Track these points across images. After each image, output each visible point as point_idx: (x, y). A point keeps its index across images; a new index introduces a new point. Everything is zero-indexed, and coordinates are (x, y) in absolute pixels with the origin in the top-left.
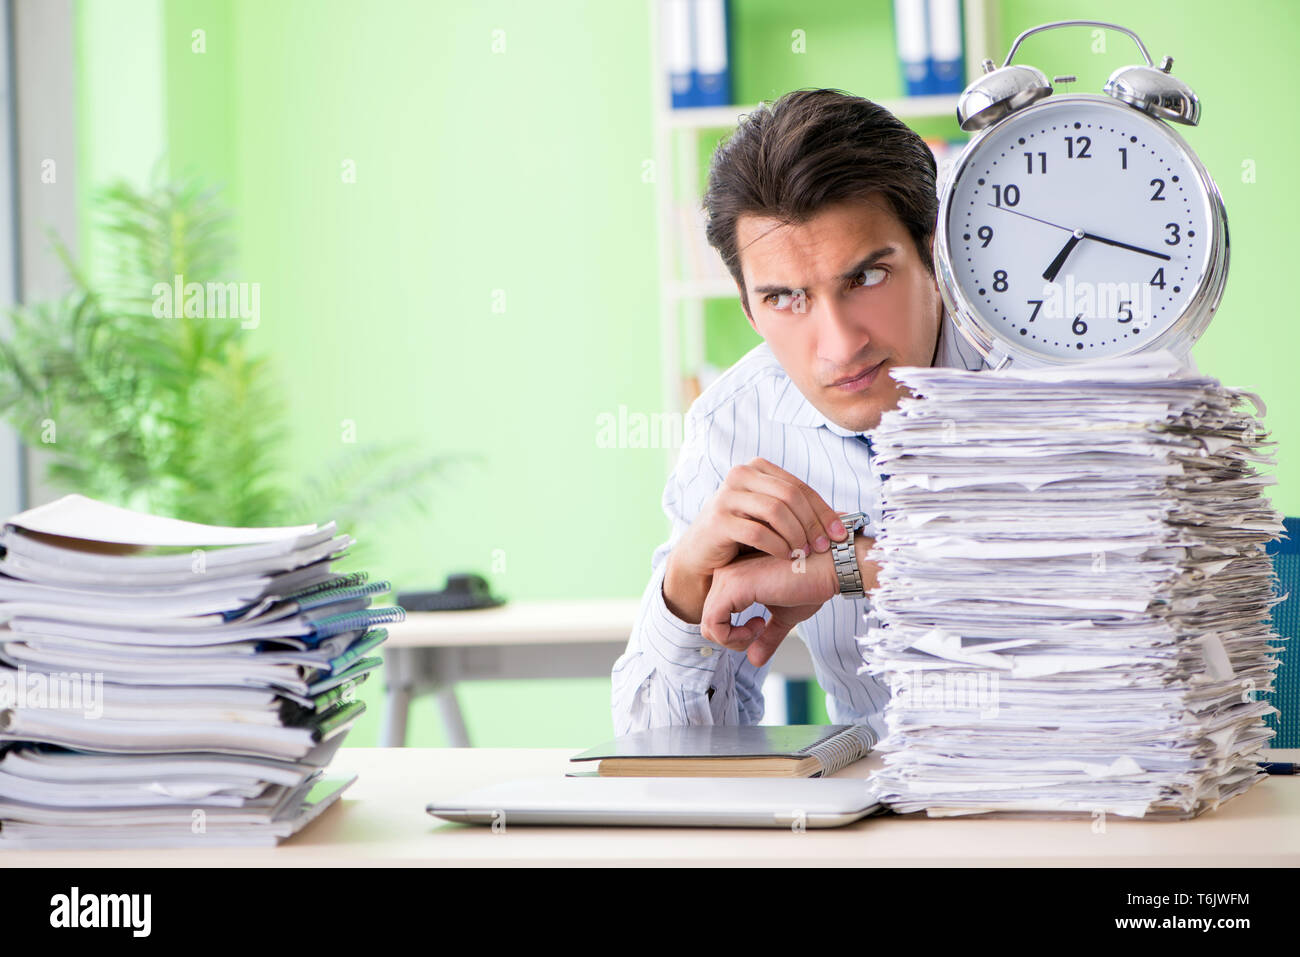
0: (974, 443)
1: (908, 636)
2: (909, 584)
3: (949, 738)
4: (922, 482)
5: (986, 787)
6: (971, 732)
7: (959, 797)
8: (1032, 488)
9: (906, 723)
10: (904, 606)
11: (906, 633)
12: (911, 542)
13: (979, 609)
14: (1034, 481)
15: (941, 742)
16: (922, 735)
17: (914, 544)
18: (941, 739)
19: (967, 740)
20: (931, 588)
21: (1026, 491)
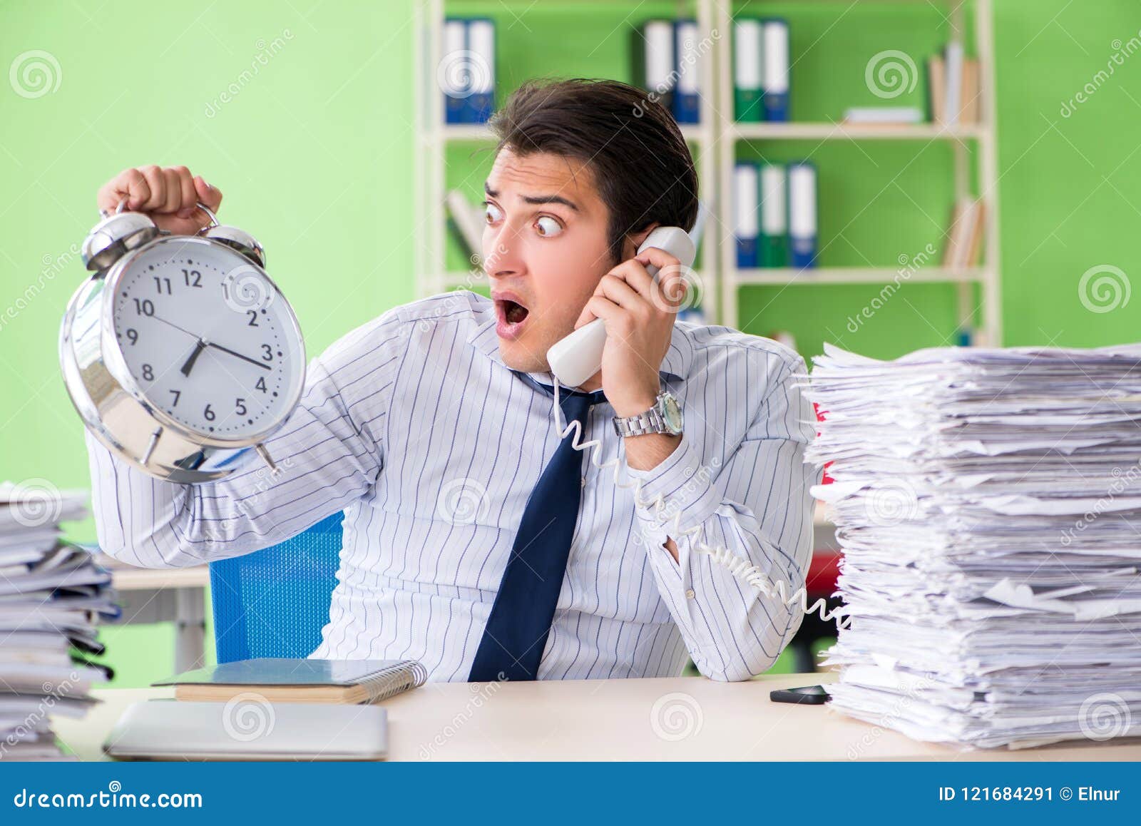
0: (1026, 413)
1: (974, 587)
2: (969, 540)
3: (1022, 677)
4: (976, 447)
5: (1059, 719)
6: (1042, 671)
7: (1035, 731)
8: (1069, 452)
9: (982, 665)
10: (968, 560)
11: (971, 584)
12: (973, 501)
13: (1034, 561)
14: (1069, 445)
15: (1016, 682)
16: (998, 677)
17: (975, 504)
18: (1015, 678)
19: (1037, 678)
20: (992, 542)
21: (1065, 455)
